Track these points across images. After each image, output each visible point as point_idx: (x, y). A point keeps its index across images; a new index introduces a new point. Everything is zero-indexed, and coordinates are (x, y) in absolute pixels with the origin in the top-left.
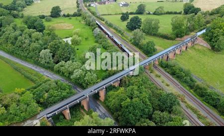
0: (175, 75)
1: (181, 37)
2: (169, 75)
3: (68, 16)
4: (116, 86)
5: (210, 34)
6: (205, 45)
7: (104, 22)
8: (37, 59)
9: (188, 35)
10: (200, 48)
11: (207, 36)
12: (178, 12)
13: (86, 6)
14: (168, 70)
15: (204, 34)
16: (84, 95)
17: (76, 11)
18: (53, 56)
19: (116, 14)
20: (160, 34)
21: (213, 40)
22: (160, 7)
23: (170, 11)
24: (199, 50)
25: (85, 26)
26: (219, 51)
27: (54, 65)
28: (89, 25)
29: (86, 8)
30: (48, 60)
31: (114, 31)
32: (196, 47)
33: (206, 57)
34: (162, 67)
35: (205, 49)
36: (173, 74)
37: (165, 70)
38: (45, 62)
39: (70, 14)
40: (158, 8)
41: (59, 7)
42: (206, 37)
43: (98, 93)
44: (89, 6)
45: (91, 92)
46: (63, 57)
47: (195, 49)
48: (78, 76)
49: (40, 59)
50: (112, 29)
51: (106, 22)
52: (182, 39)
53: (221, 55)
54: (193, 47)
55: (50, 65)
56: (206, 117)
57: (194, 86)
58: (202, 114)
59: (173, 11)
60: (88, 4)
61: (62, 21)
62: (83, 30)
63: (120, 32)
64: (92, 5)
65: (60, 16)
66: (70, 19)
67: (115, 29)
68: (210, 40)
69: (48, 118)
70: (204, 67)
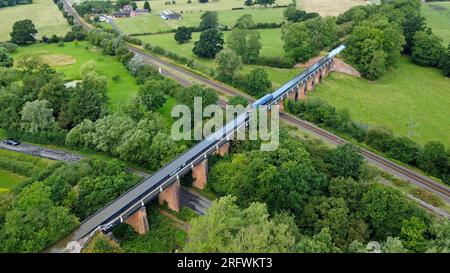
0: (321, 122)
1: (305, 60)
2: (311, 124)
3: (55, 40)
4: (222, 154)
5: (355, 50)
6: (349, 72)
7: (141, 47)
8: (15, 124)
9: (316, 55)
10: (341, 77)
11: (351, 54)
12: (278, 23)
13: (89, 21)
14: (306, 116)
15: (343, 52)
16: (169, 177)
17: (70, 29)
18: (56, 115)
19: (160, 33)
20: (263, 58)
21: (363, 60)
22: (245, 16)
23: (263, 22)
24: (341, 81)
25: (102, 57)
26: (376, 78)
27: (65, 134)
28: (113, 54)
29: (90, 26)
30: (45, 123)
31: (172, 61)
32: (335, 76)
33: (358, 90)
34: (292, 112)
35: (350, 78)
36: (319, 121)
37: (301, 117)
38: (39, 129)
39: (58, 36)
40: (242, 18)
41: (30, 22)
42: (350, 57)
43: (190, 172)
44: (97, 20)
45: (182, 167)
46: (85, 112)
47: (333, 79)
48: (136, 144)
49: (22, 125)
50: (164, 59)
51: (147, 47)
52: (307, 65)
53: (379, 85)
54: (329, 76)
55: (54, 134)
56: (408, 182)
57: (364, 135)
58: (400, 178)
59: (269, 22)
60: (92, 18)
61: (45, 51)
62: (101, 64)
63: (183, 60)
64: (102, 19)
65: (34, 41)
66: (62, 46)
67: (170, 56)
68: (357, 62)
69: (105, 232)
70: (362, 107)
